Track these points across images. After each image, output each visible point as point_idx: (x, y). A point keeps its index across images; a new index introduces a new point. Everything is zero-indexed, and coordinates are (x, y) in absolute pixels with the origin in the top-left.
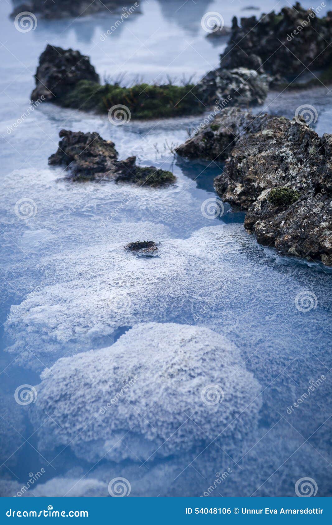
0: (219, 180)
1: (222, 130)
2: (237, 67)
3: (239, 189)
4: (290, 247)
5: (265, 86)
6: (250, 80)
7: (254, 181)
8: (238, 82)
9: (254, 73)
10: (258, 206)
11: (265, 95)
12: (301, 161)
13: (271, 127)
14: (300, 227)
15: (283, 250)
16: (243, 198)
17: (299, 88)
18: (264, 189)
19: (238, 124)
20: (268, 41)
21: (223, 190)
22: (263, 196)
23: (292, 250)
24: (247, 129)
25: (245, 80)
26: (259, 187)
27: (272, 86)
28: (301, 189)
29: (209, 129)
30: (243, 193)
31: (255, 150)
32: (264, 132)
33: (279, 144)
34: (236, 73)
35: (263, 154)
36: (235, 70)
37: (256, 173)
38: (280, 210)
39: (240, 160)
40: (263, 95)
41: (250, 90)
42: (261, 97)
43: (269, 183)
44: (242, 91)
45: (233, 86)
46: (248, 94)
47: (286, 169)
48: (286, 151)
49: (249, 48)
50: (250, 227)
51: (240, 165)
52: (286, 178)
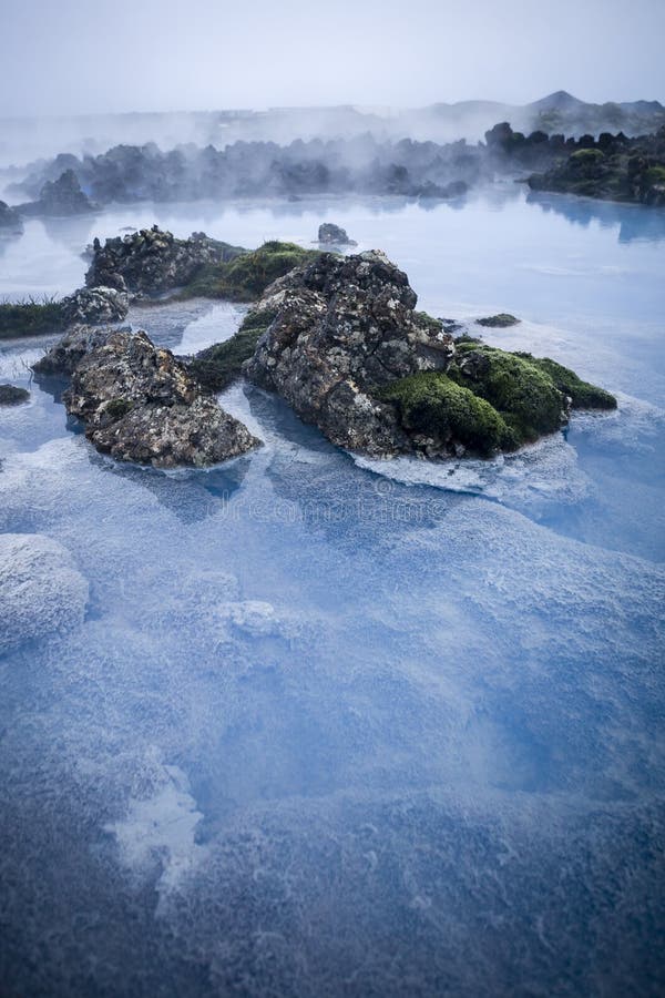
0: (65, 395)
1: (73, 347)
2: (98, 286)
3: (82, 402)
4: (124, 453)
5: (125, 303)
6: (110, 298)
7: (94, 394)
8: (98, 300)
9: (114, 291)
10: (97, 417)
11: (127, 312)
12: (135, 373)
13: (112, 343)
14: (131, 434)
15: (119, 457)
16: (86, 410)
17: (160, 303)
18: (103, 401)
19: (88, 340)
20: (131, 261)
21: (69, 404)
22: (102, 407)
23: (126, 456)
24: (94, 345)
25: (106, 298)
26: (99, 399)
27: (133, 302)
28: (135, 399)
29: (62, 346)
30: (85, 406)
31: (95, 365)
32: (105, 348)
33: (118, 358)
34: (97, 292)
35: (102, 368)
36: (96, 289)
37: (95, 387)
38: (116, 421)
39: (82, 375)
40: (124, 312)
41: (110, 307)
42: (121, 313)
43: (108, 395)
44: (103, 309)
45: (94, 303)
46: (109, 310)
47: (123, 382)
48: (123, 365)
49: (111, 267)
50: (90, 437)
51: (82, 379)
52: (124, 390)
